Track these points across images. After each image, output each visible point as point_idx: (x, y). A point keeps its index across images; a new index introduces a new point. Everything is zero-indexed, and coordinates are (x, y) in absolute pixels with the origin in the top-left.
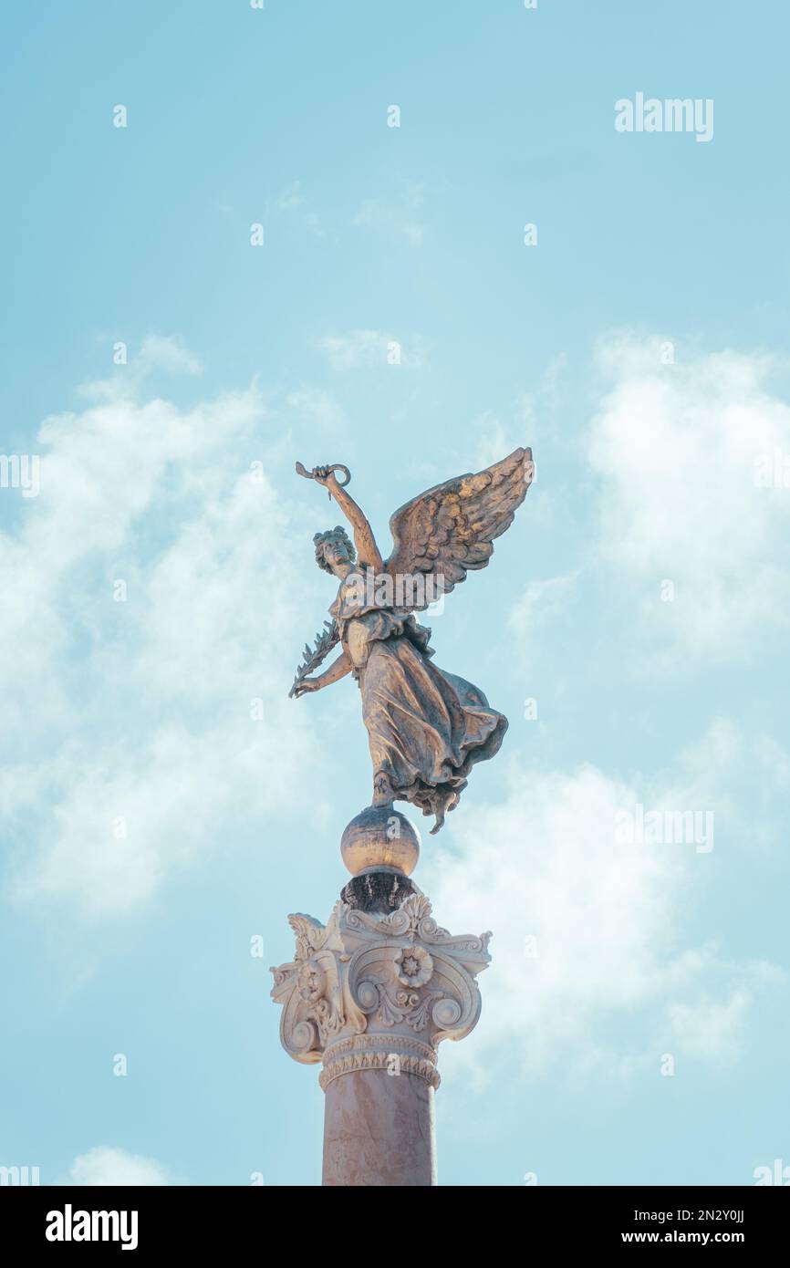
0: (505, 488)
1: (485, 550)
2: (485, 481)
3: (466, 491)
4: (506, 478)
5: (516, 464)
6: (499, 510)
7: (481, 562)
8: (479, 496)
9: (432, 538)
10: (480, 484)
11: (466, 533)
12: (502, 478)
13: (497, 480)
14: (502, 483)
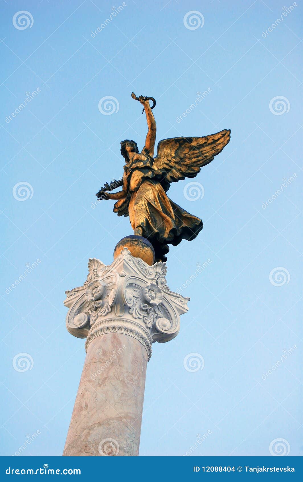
0: (213, 146)
1: (196, 170)
2: (204, 141)
3: (194, 144)
4: (215, 141)
5: (221, 136)
6: (207, 154)
7: (193, 175)
8: (200, 146)
9: (173, 159)
10: (202, 142)
11: (189, 162)
12: (212, 141)
13: (210, 141)
14: (212, 143)
